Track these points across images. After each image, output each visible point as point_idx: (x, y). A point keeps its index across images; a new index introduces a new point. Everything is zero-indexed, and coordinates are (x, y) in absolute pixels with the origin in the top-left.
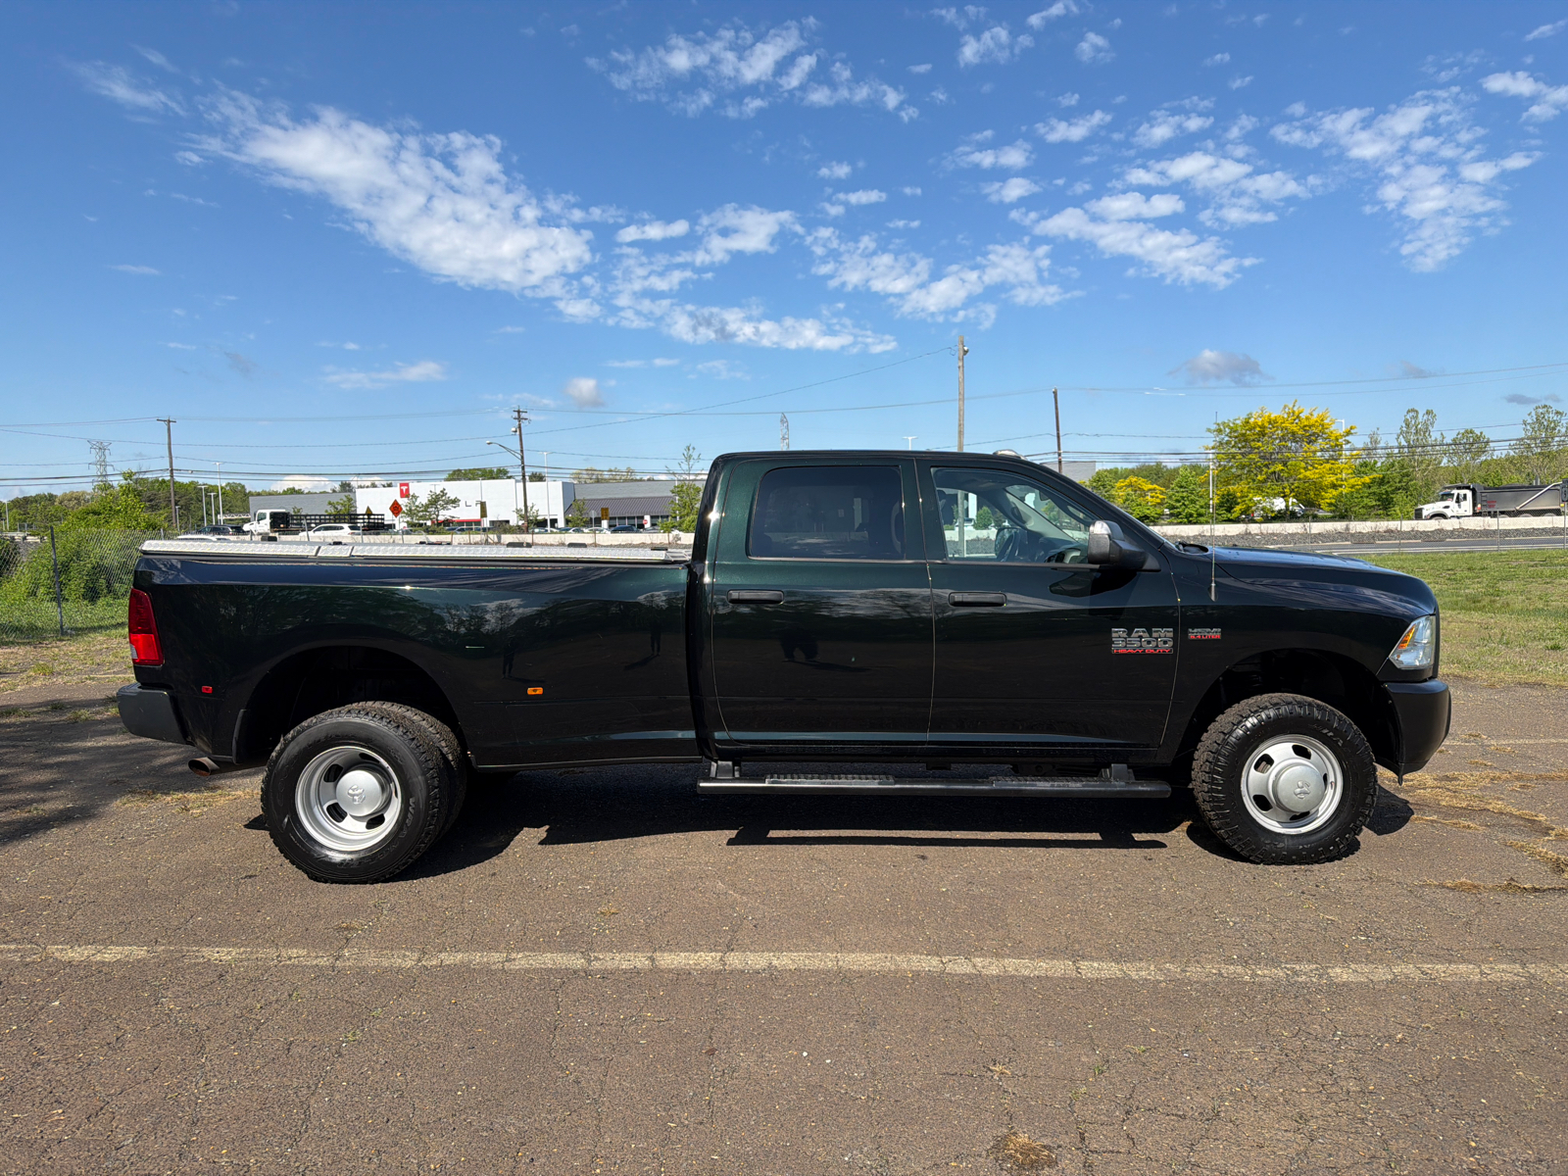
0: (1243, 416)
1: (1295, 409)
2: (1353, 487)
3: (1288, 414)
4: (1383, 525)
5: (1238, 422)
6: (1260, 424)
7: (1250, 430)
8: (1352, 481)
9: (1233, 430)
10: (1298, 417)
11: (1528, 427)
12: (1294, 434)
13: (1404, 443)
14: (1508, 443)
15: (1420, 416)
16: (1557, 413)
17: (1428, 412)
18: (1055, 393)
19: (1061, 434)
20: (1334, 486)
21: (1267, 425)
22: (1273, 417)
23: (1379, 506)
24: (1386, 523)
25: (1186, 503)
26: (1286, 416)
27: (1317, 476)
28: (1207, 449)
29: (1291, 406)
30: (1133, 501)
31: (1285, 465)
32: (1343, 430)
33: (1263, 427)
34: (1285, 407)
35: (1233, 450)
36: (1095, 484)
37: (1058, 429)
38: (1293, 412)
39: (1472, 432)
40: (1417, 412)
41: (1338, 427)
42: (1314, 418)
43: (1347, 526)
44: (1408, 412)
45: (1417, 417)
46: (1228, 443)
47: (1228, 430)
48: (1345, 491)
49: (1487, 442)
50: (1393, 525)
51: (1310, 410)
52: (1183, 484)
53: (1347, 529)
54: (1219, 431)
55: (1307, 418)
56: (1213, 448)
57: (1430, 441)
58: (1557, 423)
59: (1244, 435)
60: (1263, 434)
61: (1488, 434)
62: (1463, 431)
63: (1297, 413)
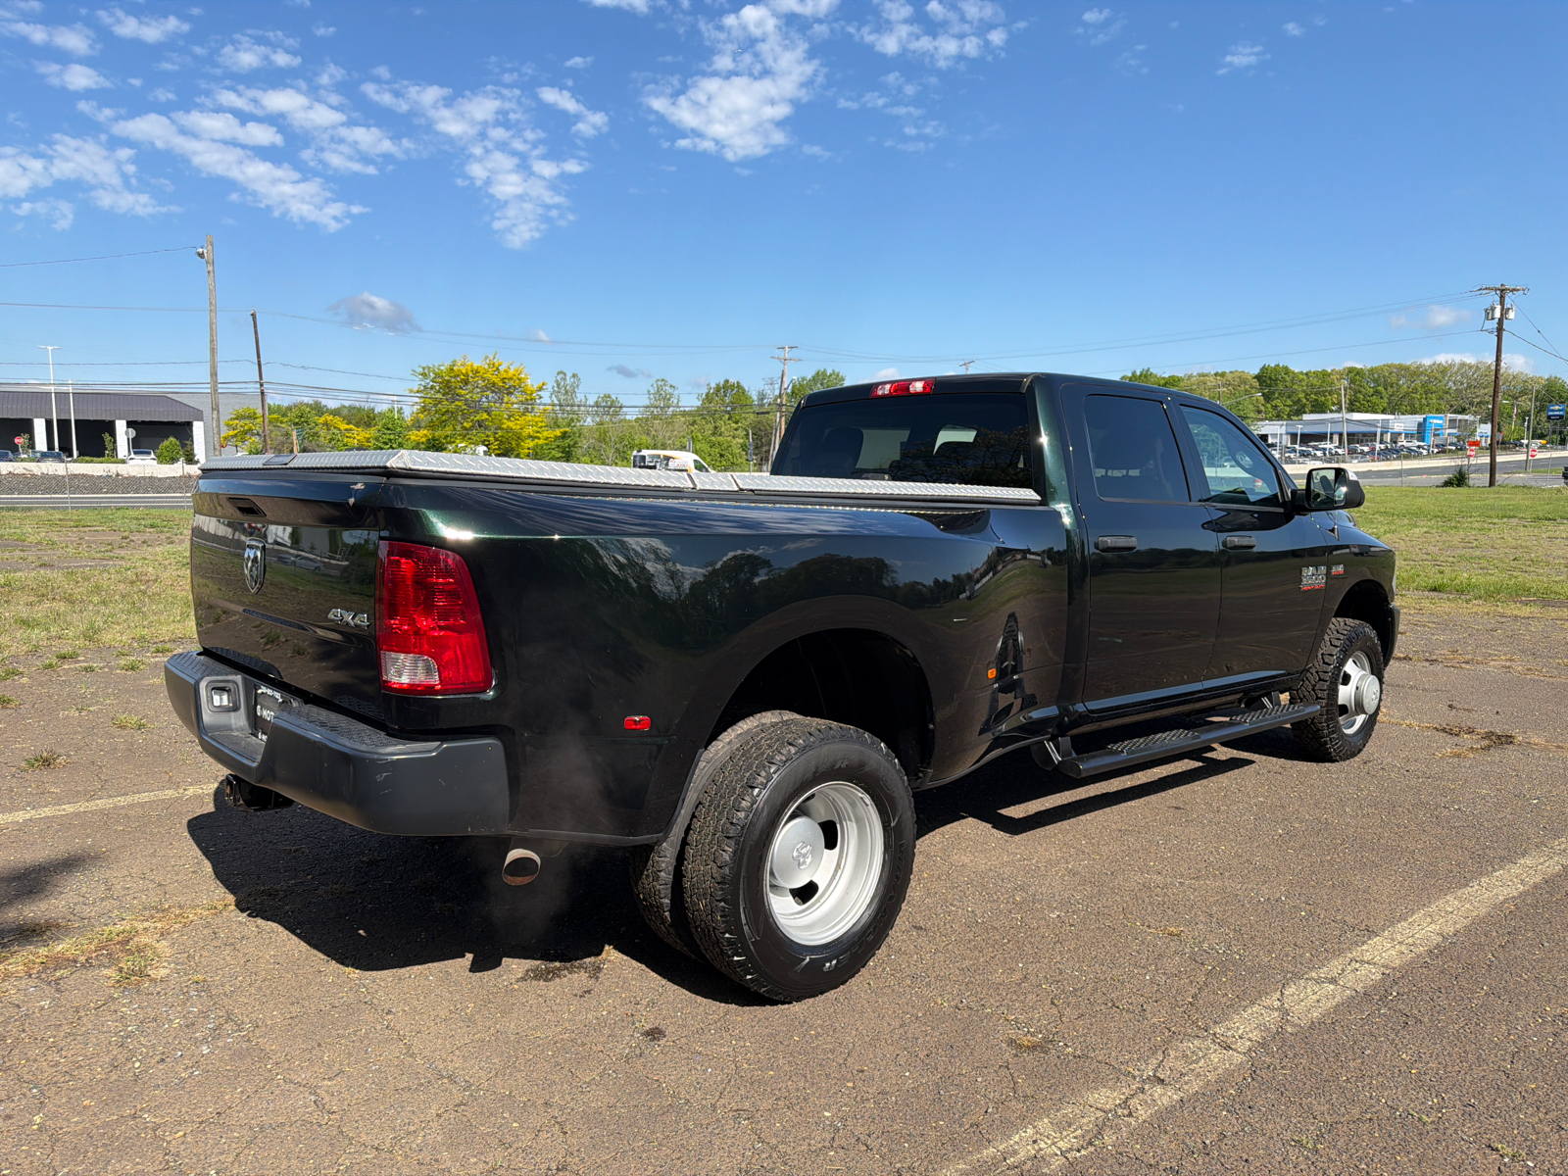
0: (448, 363)
1: (495, 361)
2: (547, 438)
3: (489, 364)
5: (442, 368)
6: (464, 372)
7: (455, 377)
8: (545, 434)
9: (437, 375)
10: (498, 369)
11: (652, 396)
12: (494, 384)
13: (556, 402)
14: (637, 409)
15: (568, 378)
16: (671, 386)
17: (574, 376)
18: (253, 315)
19: (262, 363)
20: (532, 437)
21: (471, 374)
22: (475, 366)
25: (394, 446)
26: (486, 366)
27: (518, 427)
28: (412, 393)
29: (491, 358)
30: (338, 441)
31: (489, 414)
32: (536, 385)
33: (467, 375)
34: (486, 357)
35: (439, 396)
36: (297, 420)
37: (259, 357)
38: (493, 364)
39: (609, 397)
40: (565, 374)
41: (531, 383)
42: (512, 372)
44: (558, 373)
45: (565, 379)
46: (432, 388)
47: (432, 376)
48: (541, 442)
49: (621, 407)
51: (509, 364)
52: (390, 426)
54: (424, 375)
55: (505, 371)
56: (418, 392)
57: (577, 401)
58: (671, 395)
59: (449, 381)
60: (466, 382)
61: (623, 401)
62: (602, 395)
63: (496, 364)
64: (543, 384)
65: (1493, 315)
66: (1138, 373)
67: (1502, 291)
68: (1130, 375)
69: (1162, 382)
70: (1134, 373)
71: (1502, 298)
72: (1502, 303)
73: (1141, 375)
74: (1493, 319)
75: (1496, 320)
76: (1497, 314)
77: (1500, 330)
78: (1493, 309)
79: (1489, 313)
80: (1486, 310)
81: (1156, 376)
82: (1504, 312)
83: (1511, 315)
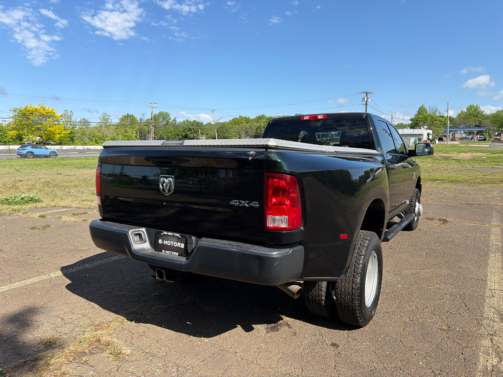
0: (24, 107)
1: (43, 106)
2: (65, 134)
4: (72, 147)
5: (22, 108)
6: (31, 110)
7: (27, 112)
8: (64, 132)
9: (20, 111)
10: (44, 109)
11: (101, 119)
12: (43, 114)
13: (64, 121)
14: (96, 124)
15: (69, 112)
16: (108, 116)
17: (71, 112)
20: (59, 134)
21: (34, 110)
22: (36, 108)
23: (70, 141)
25: (3, 137)
26: (40, 108)
27: (54, 130)
28: (10, 117)
29: (42, 105)
31: (42, 125)
32: (59, 115)
33: (32, 111)
34: (40, 105)
35: (21, 118)
38: (43, 107)
39: (85, 119)
40: (67, 111)
42: (50, 110)
44: (65, 111)
45: (67, 113)
46: (18, 116)
47: (18, 111)
48: (63, 135)
49: (89, 123)
51: (49, 107)
52: (1, 130)
54: (15, 111)
55: (48, 110)
56: (12, 117)
57: (72, 121)
58: (108, 119)
59: (25, 113)
60: (32, 114)
61: (89, 120)
62: (82, 119)
63: (44, 107)
64: (63, 114)
65: (365, 100)
66: (261, 116)
67: (367, 93)
68: (258, 116)
69: (268, 118)
70: (260, 115)
71: (367, 95)
72: (367, 97)
73: (262, 116)
74: (364, 101)
75: (365, 102)
76: (366, 100)
77: (366, 104)
78: (365, 98)
79: (363, 99)
80: (363, 98)
81: (266, 117)
82: (367, 99)
83: (369, 100)
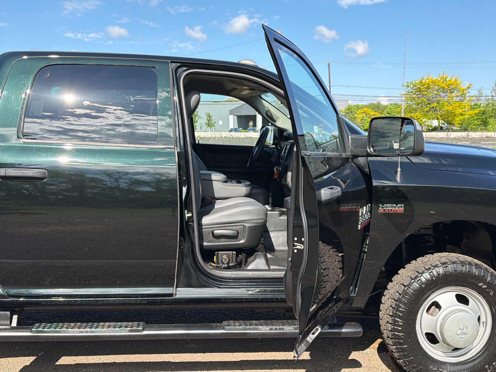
0: (419, 79)
1: (444, 76)
2: (470, 115)
3: (441, 78)
4: (485, 134)
5: (417, 82)
6: (427, 83)
7: (423, 86)
8: (470, 112)
9: (414, 86)
10: (445, 80)
12: (443, 88)
13: (494, 94)
18: (329, 64)
19: (331, 85)
20: (462, 115)
21: (431, 83)
22: (434, 79)
23: (482, 124)
24: (486, 133)
26: (440, 79)
27: (453, 109)
28: (401, 95)
29: (442, 74)
30: (365, 120)
31: (438, 103)
32: (466, 87)
33: (429, 84)
34: (439, 75)
35: (415, 96)
36: (347, 111)
37: (330, 83)
38: (443, 78)
41: (464, 85)
42: (453, 81)
43: (468, 134)
46: (412, 92)
47: (412, 86)
48: (466, 117)
50: (489, 134)
51: (450, 77)
52: (390, 112)
53: (468, 136)
54: (408, 86)
55: (450, 81)
56: (404, 95)
59: (419, 88)
60: (428, 88)
63: (445, 78)
64: (470, 85)
